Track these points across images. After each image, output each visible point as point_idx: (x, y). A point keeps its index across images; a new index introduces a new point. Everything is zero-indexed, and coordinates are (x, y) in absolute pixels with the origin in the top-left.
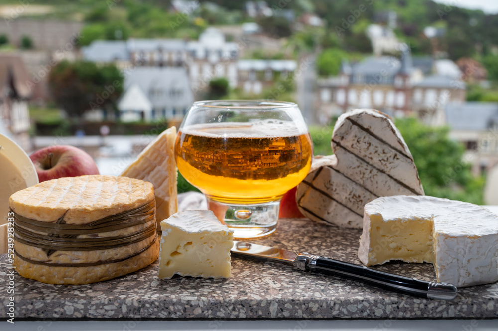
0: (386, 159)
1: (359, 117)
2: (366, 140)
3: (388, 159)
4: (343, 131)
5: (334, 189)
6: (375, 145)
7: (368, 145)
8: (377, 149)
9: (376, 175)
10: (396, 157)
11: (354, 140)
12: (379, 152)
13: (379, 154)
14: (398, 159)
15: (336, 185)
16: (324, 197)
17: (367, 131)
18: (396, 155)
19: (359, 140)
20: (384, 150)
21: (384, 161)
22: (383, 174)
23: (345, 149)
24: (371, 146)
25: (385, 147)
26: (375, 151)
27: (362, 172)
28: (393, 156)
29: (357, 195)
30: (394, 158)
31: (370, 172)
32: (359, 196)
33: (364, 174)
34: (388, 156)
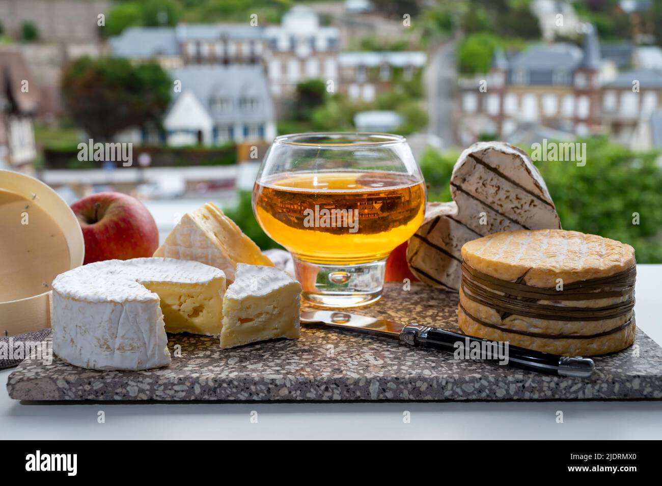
0: (520, 206)
1: (485, 153)
2: (494, 182)
3: (522, 206)
4: (464, 171)
5: (455, 245)
6: (506, 189)
7: (497, 189)
8: (508, 194)
9: (508, 226)
10: (532, 204)
11: (478, 183)
12: (511, 198)
13: (511, 201)
14: (534, 206)
15: (458, 240)
16: (443, 255)
17: (495, 170)
18: (532, 201)
19: (485, 182)
20: (517, 195)
21: (518, 208)
22: (516, 225)
23: (468, 194)
24: (501, 189)
25: (519, 191)
26: (505, 196)
27: (489, 223)
28: (529, 203)
30: (530, 204)
31: (501, 223)
33: (492, 225)
34: (523, 202)
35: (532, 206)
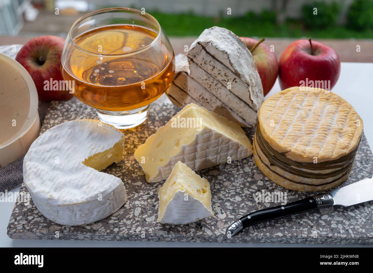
0: (227, 80)
1: (207, 44)
2: (212, 63)
3: (228, 80)
4: (195, 51)
5: (189, 90)
6: (218, 69)
7: (213, 68)
8: (220, 72)
9: (220, 88)
10: (235, 81)
11: (202, 61)
12: (222, 74)
13: (221, 76)
14: (236, 82)
15: (190, 88)
16: (182, 92)
17: (213, 57)
18: (235, 79)
19: (206, 62)
20: (225, 74)
21: (225, 81)
22: (225, 88)
23: (197, 64)
24: (215, 68)
25: (227, 71)
26: (218, 73)
27: (209, 84)
28: (233, 79)
29: (205, 99)
30: (233, 81)
31: (216, 85)
32: (207, 99)
33: (210, 85)
34: (229, 78)
35: (234, 82)
